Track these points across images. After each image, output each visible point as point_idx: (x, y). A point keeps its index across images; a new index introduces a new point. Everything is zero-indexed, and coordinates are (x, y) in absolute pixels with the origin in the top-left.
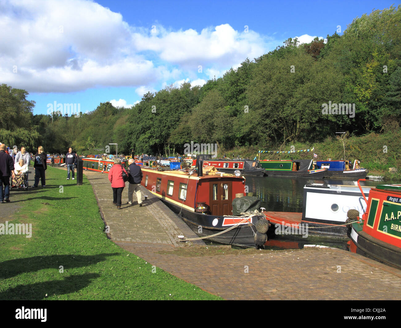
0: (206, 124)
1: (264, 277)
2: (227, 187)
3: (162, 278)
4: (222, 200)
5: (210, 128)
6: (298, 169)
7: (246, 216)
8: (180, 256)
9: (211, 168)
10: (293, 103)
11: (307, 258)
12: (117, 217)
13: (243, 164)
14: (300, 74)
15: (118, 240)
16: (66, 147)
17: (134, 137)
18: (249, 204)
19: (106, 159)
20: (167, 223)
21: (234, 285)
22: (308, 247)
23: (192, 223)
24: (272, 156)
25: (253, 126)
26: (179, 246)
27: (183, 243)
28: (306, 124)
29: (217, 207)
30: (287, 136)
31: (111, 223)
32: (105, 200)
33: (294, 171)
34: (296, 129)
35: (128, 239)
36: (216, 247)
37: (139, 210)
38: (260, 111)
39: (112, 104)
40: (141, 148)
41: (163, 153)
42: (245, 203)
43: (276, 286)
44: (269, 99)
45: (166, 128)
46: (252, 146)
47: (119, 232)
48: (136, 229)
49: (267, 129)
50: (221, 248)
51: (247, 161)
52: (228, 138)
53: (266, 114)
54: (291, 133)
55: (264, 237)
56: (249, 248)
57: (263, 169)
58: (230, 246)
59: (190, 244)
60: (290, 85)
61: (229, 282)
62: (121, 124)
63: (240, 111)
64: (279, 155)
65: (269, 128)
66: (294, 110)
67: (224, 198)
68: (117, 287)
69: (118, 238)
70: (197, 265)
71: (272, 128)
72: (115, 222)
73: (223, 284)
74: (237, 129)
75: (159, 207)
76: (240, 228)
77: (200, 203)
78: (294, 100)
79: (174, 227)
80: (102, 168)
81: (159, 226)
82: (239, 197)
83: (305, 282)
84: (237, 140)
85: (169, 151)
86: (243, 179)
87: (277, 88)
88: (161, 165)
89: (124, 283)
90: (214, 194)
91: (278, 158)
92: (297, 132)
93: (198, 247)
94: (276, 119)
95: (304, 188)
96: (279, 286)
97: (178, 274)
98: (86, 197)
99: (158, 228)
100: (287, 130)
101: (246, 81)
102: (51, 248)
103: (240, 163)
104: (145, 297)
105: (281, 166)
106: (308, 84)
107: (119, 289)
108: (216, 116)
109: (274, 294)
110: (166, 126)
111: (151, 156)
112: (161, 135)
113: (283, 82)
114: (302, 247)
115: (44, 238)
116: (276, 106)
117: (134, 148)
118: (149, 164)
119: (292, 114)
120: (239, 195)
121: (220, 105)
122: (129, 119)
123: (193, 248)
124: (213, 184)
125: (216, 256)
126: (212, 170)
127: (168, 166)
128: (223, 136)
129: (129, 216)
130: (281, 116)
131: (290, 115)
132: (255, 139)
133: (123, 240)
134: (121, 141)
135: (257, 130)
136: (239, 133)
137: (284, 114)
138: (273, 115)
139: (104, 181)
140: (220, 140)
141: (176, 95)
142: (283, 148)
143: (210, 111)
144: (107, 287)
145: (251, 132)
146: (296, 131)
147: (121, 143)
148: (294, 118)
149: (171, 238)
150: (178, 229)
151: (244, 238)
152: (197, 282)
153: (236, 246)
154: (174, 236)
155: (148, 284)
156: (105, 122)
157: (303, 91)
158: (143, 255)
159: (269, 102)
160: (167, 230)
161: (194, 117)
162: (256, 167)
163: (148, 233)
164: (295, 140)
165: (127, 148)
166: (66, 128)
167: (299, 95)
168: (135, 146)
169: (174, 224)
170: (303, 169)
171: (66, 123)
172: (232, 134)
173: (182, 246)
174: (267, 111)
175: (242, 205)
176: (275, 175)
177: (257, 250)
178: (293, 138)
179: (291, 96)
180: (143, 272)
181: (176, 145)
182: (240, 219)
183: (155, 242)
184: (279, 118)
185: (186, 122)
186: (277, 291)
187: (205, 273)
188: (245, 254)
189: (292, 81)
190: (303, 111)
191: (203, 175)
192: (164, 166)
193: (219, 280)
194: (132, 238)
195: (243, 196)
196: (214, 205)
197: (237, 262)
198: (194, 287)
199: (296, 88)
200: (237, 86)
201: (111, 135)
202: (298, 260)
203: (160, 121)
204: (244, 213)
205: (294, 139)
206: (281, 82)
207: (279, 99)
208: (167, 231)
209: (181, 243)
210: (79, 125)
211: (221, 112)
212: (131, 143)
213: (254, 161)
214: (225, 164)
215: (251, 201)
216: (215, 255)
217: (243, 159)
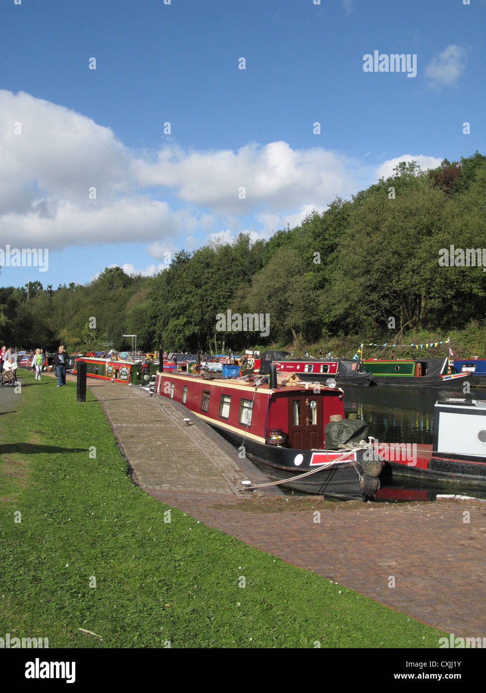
0: (274, 301)
1: (376, 543)
2: (315, 404)
3: (225, 545)
4: (308, 425)
5: (281, 308)
6: (423, 373)
7: (346, 449)
8: (246, 513)
9: (290, 376)
10: (416, 267)
11: (442, 515)
12: (145, 452)
13: (336, 365)
14: (426, 220)
15: (150, 487)
16: (50, 339)
17: (160, 323)
18: (351, 431)
19: (117, 360)
20: (222, 461)
21: (332, 555)
22: (443, 498)
23: (261, 460)
24: (382, 352)
25: (350, 305)
26: (244, 497)
27: (250, 492)
28: (437, 300)
29: (300, 437)
30: (406, 321)
31: (137, 462)
32: (124, 425)
33: (418, 376)
34: (420, 308)
35: (166, 486)
36: (301, 498)
37: (178, 441)
38: (362, 280)
39: (124, 270)
40: (170, 341)
41: (206, 349)
42: (345, 430)
43: (395, 557)
44: (376, 260)
45: (210, 308)
46: (349, 336)
47: (150, 476)
48: (176, 471)
49: (373, 310)
50: (309, 500)
51: (342, 362)
52: (310, 324)
53: (370, 285)
54: (413, 314)
55: (375, 483)
56: (352, 499)
57: (369, 373)
58: (322, 497)
59: (260, 494)
60: (410, 238)
61: (324, 551)
62: (138, 303)
63: (330, 280)
64: (393, 351)
65: (377, 308)
66: (416, 279)
67: (310, 423)
68: (163, 557)
69: (150, 485)
70: (273, 526)
71: (381, 308)
72: (142, 460)
73: (315, 554)
74: (324, 310)
75: (209, 437)
76: (336, 469)
77: (274, 430)
78: (417, 262)
79: (234, 468)
80: (111, 373)
81: (211, 466)
82: (336, 421)
83: (440, 551)
84: (325, 327)
85: (216, 345)
86: (341, 393)
87: (389, 243)
88: (208, 371)
89: (170, 550)
90: (295, 416)
91: (393, 357)
92: (421, 313)
93: (273, 499)
94: (387, 292)
95: (435, 405)
96: (400, 557)
97: (247, 538)
98: (93, 421)
99: (210, 469)
100: (405, 310)
101: (339, 231)
102: (57, 500)
103: (331, 364)
104: (204, 571)
105: (397, 368)
106: (439, 236)
107: (165, 559)
108: (291, 288)
109: (392, 569)
110: (211, 305)
111: (186, 353)
112: (202, 319)
113: (398, 233)
114: (433, 498)
115: (43, 485)
116: (388, 272)
117: (160, 341)
118: (188, 368)
119: (412, 286)
120: (335, 418)
121: (297, 270)
122: (151, 294)
123: (265, 500)
124: (294, 401)
125: (302, 512)
126: (291, 379)
127: (219, 372)
128: (302, 320)
129: (164, 450)
130: (395, 289)
131: (409, 286)
132: (355, 325)
133: (158, 487)
134: (138, 329)
135: (357, 311)
136: (328, 315)
137: (401, 285)
138: (383, 287)
139: (118, 395)
140: (298, 327)
141: (226, 255)
142: (399, 339)
143: (282, 280)
144: (147, 557)
145: (346, 315)
146: (419, 313)
147: (139, 333)
148: (416, 292)
149: (231, 484)
150: (240, 471)
151: (345, 483)
152: (276, 551)
153: (332, 497)
154: (235, 482)
155: (205, 552)
156: (111, 300)
157: (431, 247)
158: (190, 511)
159: (377, 265)
160: (224, 472)
161: (255, 289)
162: (358, 371)
163: (195, 477)
164: (418, 327)
165: (148, 340)
166: (51, 309)
167: (425, 255)
168: (160, 338)
169: (234, 463)
170: (431, 374)
171: (50, 300)
172: (318, 317)
173: (249, 496)
174: (373, 280)
175: (340, 433)
176: (387, 383)
177: (363, 503)
178: (414, 324)
179: (410, 255)
180: (195, 535)
181: (227, 336)
182: (338, 455)
183: (206, 491)
184: (392, 291)
185: (242, 298)
186: (397, 564)
187: (288, 537)
188: (345, 509)
189: (412, 232)
190: (430, 279)
191: (278, 386)
192: (212, 372)
193: (308, 548)
194: (171, 484)
195: (341, 419)
196: (295, 433)
197: (334, 521)
198: (273, 557)
199: (420, 242)
200: (325, 239)
201: (123, 319)
202: (428, 517)
203: (202, 297)
204: (343, 446)
205: (417, 325)
206: (395, 233)
207: (393, 261)
208: (223, 474)
209: (247, 492)
210: (70, 303)
211: (298, 282)
212: (154, 332)
213: (354, 361)
214: (307, 366)
215: (354, 427)
216: (300, 511)
217: (337, 358)
